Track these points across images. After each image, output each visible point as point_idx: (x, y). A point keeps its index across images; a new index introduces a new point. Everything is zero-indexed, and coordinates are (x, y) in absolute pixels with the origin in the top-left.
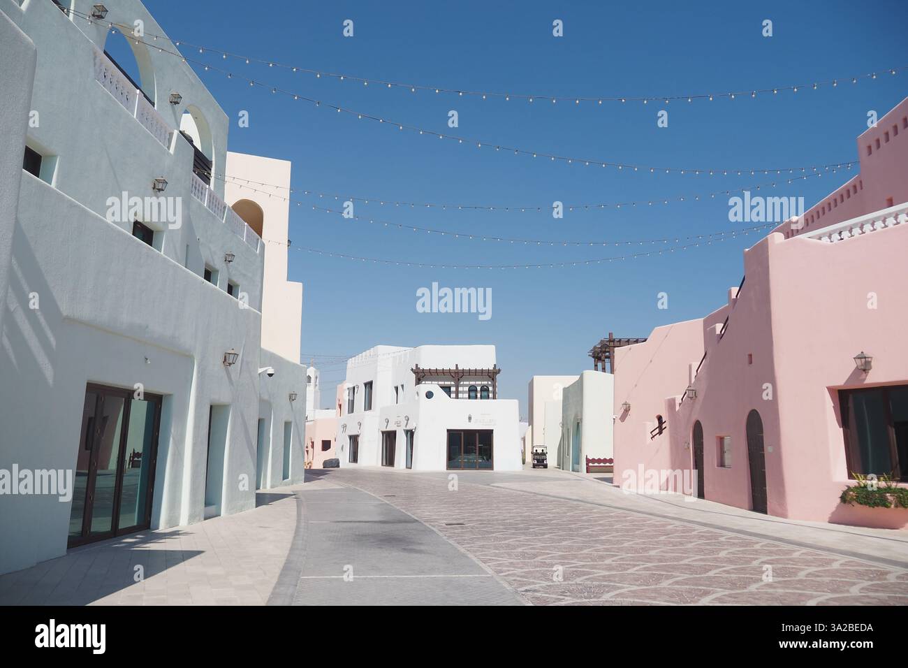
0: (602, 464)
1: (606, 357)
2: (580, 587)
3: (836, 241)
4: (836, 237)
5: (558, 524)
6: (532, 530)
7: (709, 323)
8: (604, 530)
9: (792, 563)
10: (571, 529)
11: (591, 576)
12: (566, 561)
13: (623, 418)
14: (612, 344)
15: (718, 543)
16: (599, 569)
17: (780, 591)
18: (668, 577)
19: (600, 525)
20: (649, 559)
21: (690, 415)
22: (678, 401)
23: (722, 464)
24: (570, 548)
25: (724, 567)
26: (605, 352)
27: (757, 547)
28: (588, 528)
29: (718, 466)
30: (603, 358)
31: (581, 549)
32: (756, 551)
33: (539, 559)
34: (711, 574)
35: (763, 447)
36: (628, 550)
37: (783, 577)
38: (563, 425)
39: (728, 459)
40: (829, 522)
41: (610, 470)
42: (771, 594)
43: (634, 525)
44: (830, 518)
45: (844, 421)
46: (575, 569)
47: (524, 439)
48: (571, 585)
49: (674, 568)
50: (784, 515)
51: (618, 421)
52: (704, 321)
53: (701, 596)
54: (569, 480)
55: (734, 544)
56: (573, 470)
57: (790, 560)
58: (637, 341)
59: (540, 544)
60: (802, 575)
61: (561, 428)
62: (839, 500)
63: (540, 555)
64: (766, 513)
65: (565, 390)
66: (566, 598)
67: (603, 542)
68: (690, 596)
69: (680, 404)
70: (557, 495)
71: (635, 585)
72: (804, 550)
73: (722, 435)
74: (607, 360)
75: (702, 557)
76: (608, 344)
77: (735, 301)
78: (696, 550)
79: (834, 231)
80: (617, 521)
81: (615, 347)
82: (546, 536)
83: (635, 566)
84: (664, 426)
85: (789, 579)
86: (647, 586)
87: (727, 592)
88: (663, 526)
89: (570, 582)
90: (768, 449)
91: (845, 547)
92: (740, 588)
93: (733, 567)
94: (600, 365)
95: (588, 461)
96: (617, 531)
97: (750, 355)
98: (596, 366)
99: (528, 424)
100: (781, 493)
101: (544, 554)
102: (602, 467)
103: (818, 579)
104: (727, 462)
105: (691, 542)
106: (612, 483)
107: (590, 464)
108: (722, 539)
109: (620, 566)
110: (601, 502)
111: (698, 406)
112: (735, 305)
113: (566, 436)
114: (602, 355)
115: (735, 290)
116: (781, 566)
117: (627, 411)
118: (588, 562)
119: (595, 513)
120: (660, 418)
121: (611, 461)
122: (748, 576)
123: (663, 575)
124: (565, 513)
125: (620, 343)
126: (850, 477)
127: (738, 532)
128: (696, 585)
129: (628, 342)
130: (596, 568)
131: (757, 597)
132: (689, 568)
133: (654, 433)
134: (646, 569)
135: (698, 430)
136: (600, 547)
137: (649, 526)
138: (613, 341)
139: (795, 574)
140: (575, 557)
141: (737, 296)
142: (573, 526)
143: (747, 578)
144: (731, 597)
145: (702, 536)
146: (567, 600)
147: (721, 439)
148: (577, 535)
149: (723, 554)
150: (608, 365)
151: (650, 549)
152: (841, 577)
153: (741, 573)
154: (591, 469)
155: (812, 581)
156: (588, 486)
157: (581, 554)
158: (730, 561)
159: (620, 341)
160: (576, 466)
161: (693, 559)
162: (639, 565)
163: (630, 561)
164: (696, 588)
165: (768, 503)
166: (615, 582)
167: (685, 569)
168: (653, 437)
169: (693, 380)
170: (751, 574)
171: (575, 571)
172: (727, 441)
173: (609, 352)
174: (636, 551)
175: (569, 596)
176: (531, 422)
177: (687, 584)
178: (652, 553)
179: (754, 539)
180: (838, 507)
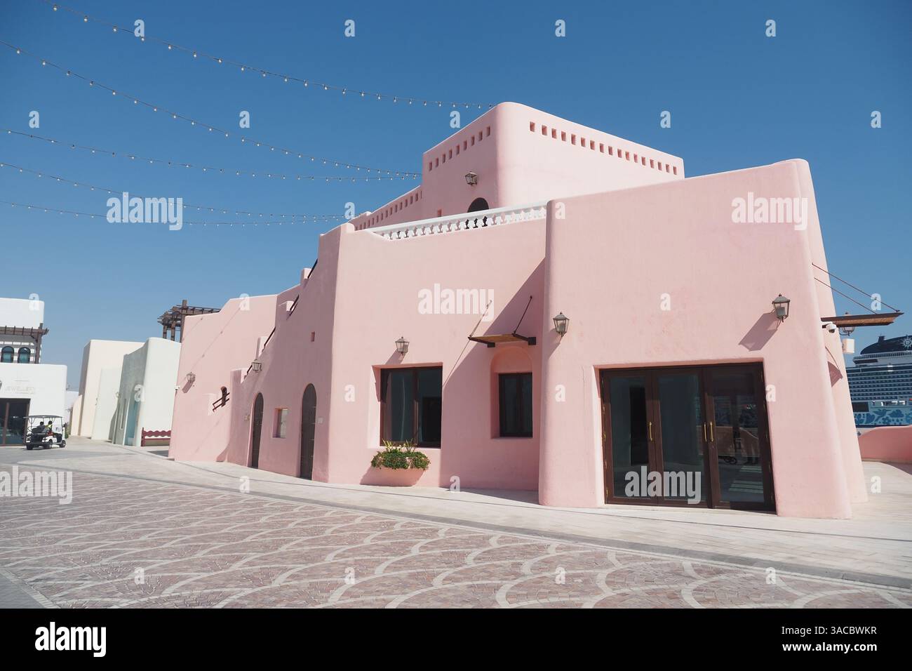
0: (160, 437)
1: (177, 325)
2: (104, 569)
3: (394, 239)
4: (395, 235)
5: (93, 503)
6: (60, 512)
7: (282, 300)
8: (149, 505)
9: (322, 522)
10: (109, 508)
11: (120, 555)
12: (95, 542)
13: (186, 389)
14: (184, 312)
15: (261, 510)
16: (131, 547)
17: (307, 548)
18: (204, 548)
19: (144, 500)
20: (189, 532)
21: (254, 386)
22: (244, 373)
23: (277, 435)
24: (103, 528)
25: (262, 531)
26: (176, 320)
27: (296, 510)
28: (129, 505)
29: (273, 437)
30: (173, 325)
31: (115, 527)
32: (294, 514)
33: (61, 543)
34: (248, 540)
35: (315, 418)
36: (168, 524)
37: (312, 535)
38: (120, 395)
39: (284, 430)
40: (361, 484)
41: (167, 443)
42: (298, 552)
43: (181, 498)
44: (362, 480)
45: (383, 397)
46: (103, 550)
47: (71, 411)
48: (94, 568)
49: (213, 537)
50: (325, 480)
51: (180, 392)
52: (278, 297)
53: (233, 562)
54: (117, 454)
55: (276, 509)
56: (126, 444)
57: (321, 519)
58: (211, 311)
59: (66, 527)
60: (328, 532)
61: (117, 398)
62: (370, 464)
63: (64, 539)
64: (310, 478)
65: (126, 357)
66: (86, 582)
67: (143, 518)
68: (222, 563)
69: (245, 376)
70: (102, 471)
71: (168, 559)
72: (335, 510)
73: (280, 407)
74: (177, 328)
75: (243, 524)
76: (180, 311)
77: (306, 281)
78: (240, 518)
79: (394, 230)
80: (163, 495)
81: (187, 315)
82: (76, 517)
83: (173, 539)
84: (227, 397)
85: (317, 537)
86: (180, 558)
87: (259, 555)
88: (212, 497)
89: (94, 565)
90: (319, 421)
91: (369, 504)
92: (272, 550)
93: (270, 531)
94: (169, 332)
95: (144, 433)
96: (161, 505)
97: (314, 333)
98: (165, 333)
99: (78, 393)
100: (325, 460)
101: (69, 537)
102: (158, 440)
103: (341, 534)
104: (282, 433)
105: (235, 511)
106: (167, 456)
107: (146, 437)
108: (266, 506)
109: (156, 542)
110: (151, 476)
111: (261, 379)
112: (305, 285)
113: (122, 407)
114: (172, 323)
115: (307, 271)
116: (313, 526)
117: (191, 382)
118: (122, 540)
119: (141, 488)
120: (224, 390)
121: (169, 433)
122: (282, 538)
123: (200, 546)
124: (106, 490)
125: (194, 311)
126: (382, 444)
127: (280, 498)
128: (231, 552)
129: (202, 311)
130: (127, 547)
131: (285, 556)
132: (228, 537)
133: (216, 405)
134: (182, 542)
135: (259, 402)
136: (138, 523)
137: (198, 498)
138: (187, 309)
139: (322, 532)
140: (106, 536)
141: (309, 277)
142: (112, 504)
143: (280, 540)
144: (262, 559)
145: (249, 504)
146: (87, 584)
147: (280, 411)
148: (115, 513)
149: (263, 520)
150: (177, 334)
151: (192, 521)
152: (359, 531)
153: (276, 536)
154: (146, 442)
155: (336, 536)
156: (142, 460)
157: (114, 533)
158: (268, 526)
159: (193, 309)
160: (130, 439)
161: (235, 527)
162: (177, 538)
163: (169, 535)
164: (230, 554)
165: (313, 470)
166: (146, 558)
167: (223, 538)
168: (215, 408)
169: (260, 353)
170: (285, 536)
171: (103, 552)
172: (285, 413)
173: (180, 320)
174: (177, 524)
175: (90, 579)
176: (82, 391)
177: (222, 552)
178: (194, 525)
179: (295, 503)
180: (369, 470)
